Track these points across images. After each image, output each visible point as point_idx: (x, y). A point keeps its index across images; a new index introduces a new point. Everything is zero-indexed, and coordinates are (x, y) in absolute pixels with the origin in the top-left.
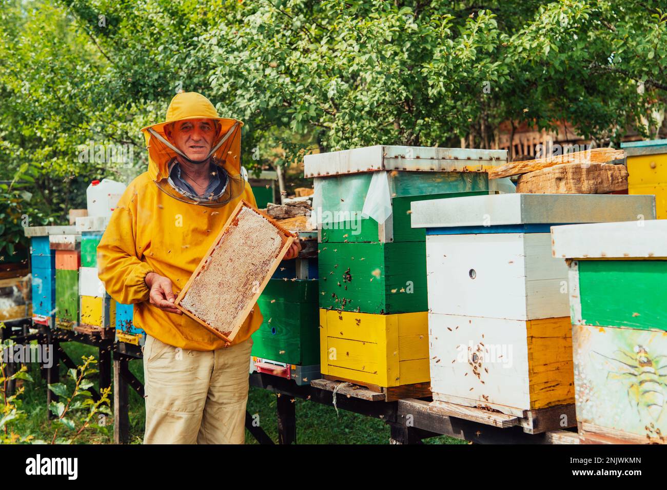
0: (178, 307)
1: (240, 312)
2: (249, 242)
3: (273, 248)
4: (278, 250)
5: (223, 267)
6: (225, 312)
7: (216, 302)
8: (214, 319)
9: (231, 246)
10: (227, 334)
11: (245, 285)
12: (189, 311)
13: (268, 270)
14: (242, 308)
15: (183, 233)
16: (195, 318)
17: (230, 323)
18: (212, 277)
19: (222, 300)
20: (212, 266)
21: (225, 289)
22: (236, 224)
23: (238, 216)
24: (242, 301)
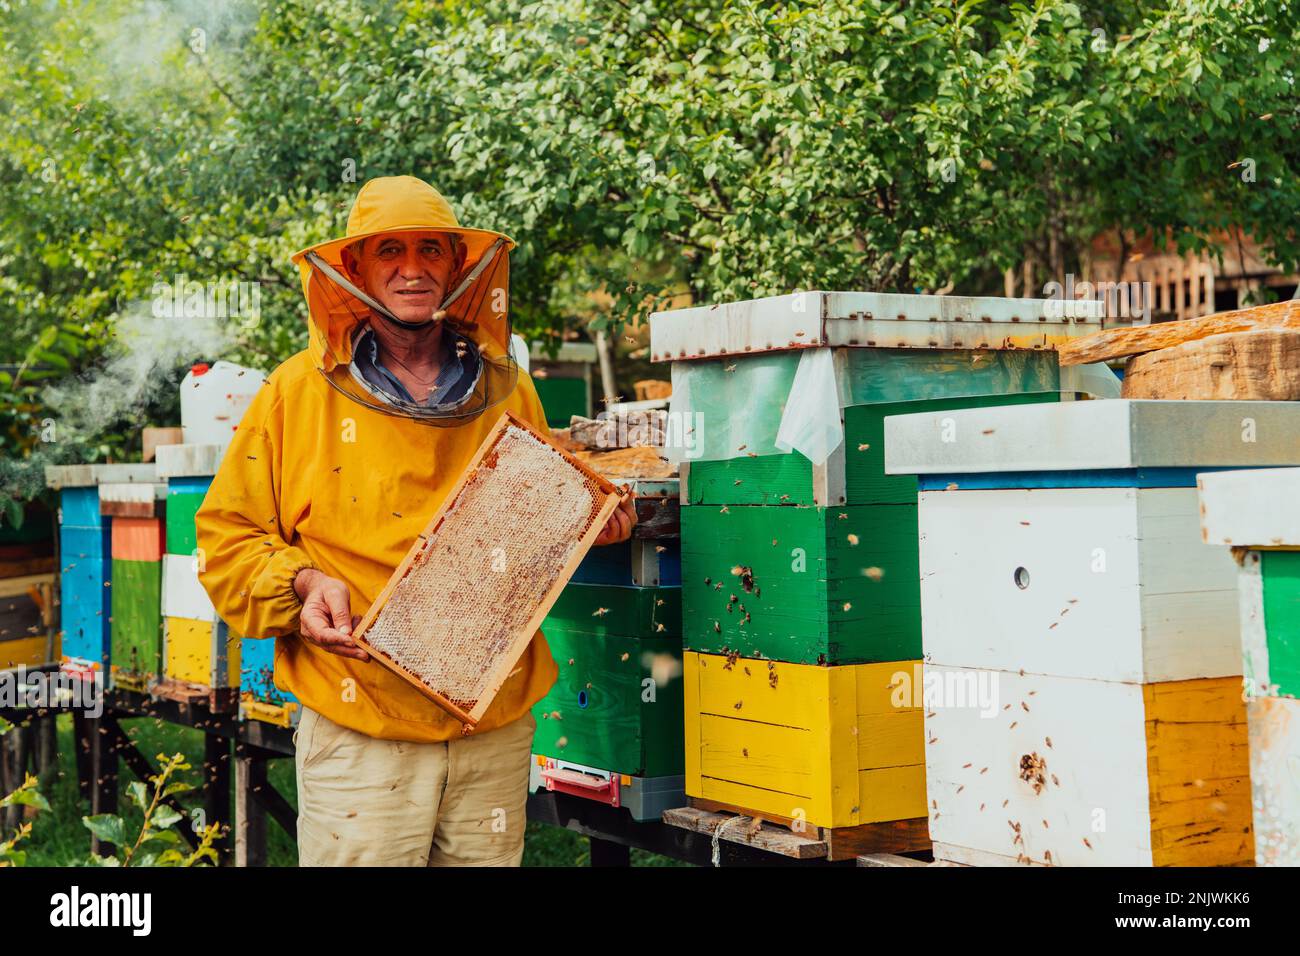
0: (361, 643)
1: (497, 658)
2: (520, 504)
3: (574, 518)
4: (585, 522)
5: (462, 558)
6: (463, 657)
7: (444, 634)
8: (439, 672)
9: (479, 513)
10: (467, 707)
11: (510, 598)
12: (383, 653)
13: (562, 567)
14: (502, 649)
15: (381, 483)
16: (397, 669)
17: (474, 682)
18: (437, 580)
19: (457, 630)
20: (437, 554)
21: (464, 607)
22: (493, 465)
23: (498, 447)
24: (502, 634)
